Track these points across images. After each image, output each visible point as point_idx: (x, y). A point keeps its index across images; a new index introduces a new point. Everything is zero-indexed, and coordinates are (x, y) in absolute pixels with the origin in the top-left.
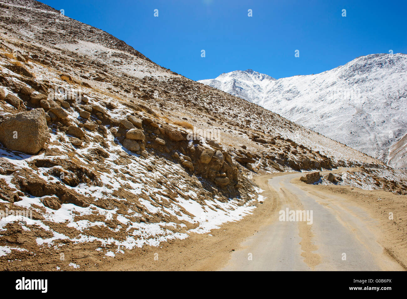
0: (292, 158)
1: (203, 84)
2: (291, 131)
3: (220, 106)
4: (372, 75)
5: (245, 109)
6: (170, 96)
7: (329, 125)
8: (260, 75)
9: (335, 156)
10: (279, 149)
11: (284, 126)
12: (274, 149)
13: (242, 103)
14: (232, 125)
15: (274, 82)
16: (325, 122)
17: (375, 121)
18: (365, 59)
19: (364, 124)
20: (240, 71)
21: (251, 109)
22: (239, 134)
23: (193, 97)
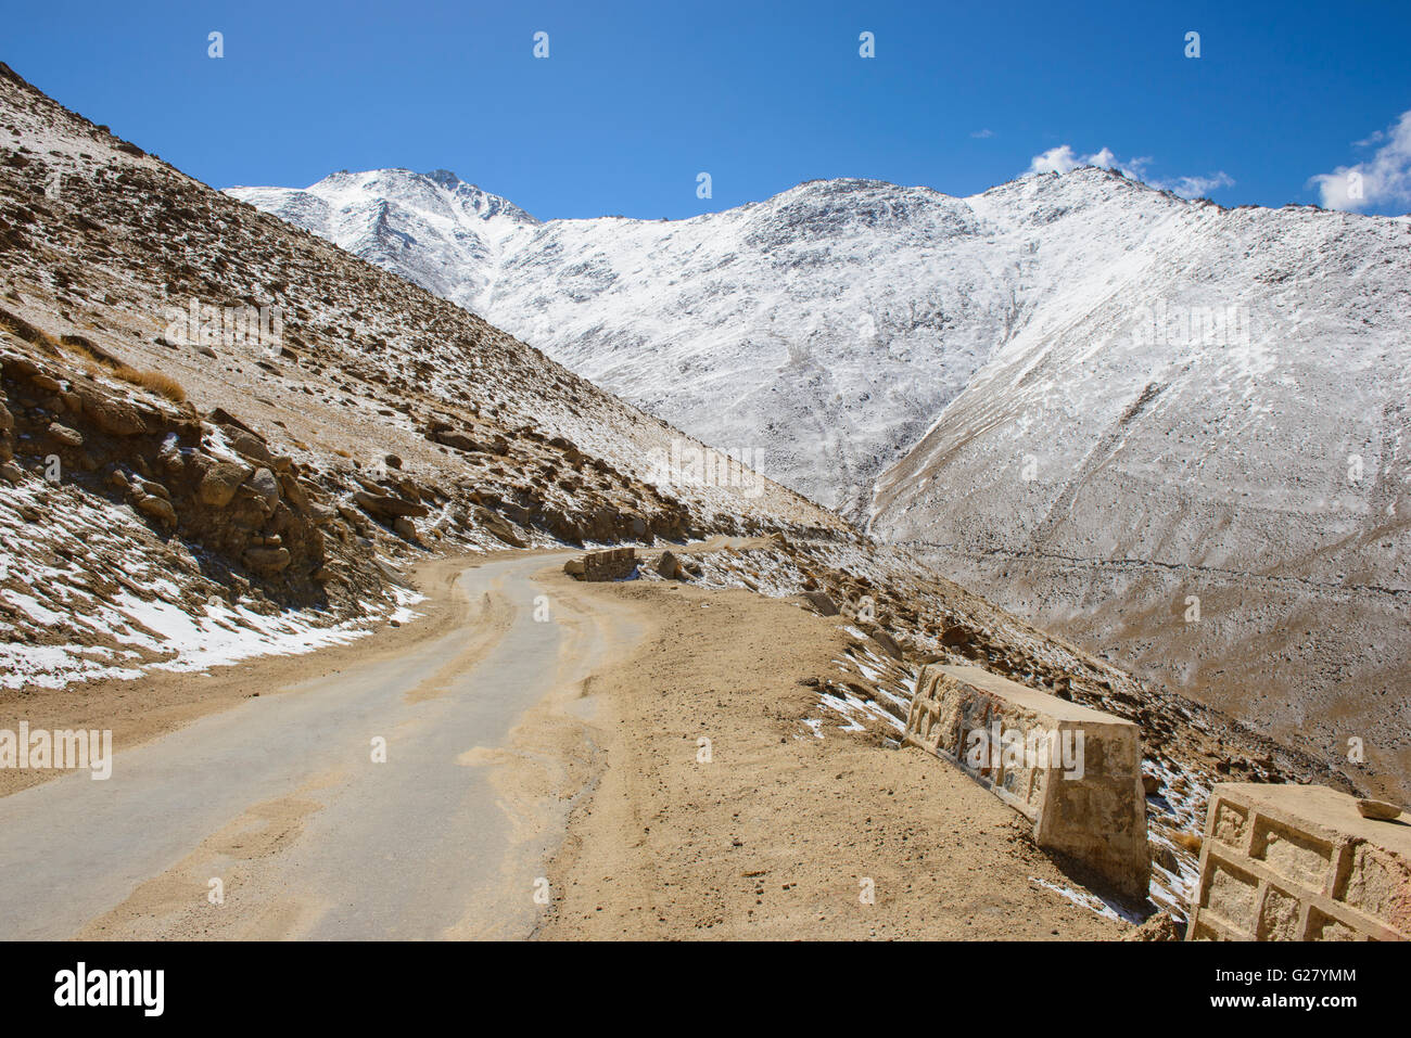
0: (556, 503)
1: (253, 208)
2: (575, 412)
3: (315, 303)
4: (842, 247)
5: (416, 319)
6: (105, 244)
7: (707, 395)
8: (484, 199)
9: (707, 500)
10: (519, 471)
11: (551, 392)
12: (499, 472)
13: (406, 298)
14: (361, 377)
15: (530, 228)
16: (693, 385)
17: (842, 392)
18: (828, 191)
19: (809, 400)
20: (408, 174)
21: (437, 322)
22: (382, 413)
23: (206, 255)
